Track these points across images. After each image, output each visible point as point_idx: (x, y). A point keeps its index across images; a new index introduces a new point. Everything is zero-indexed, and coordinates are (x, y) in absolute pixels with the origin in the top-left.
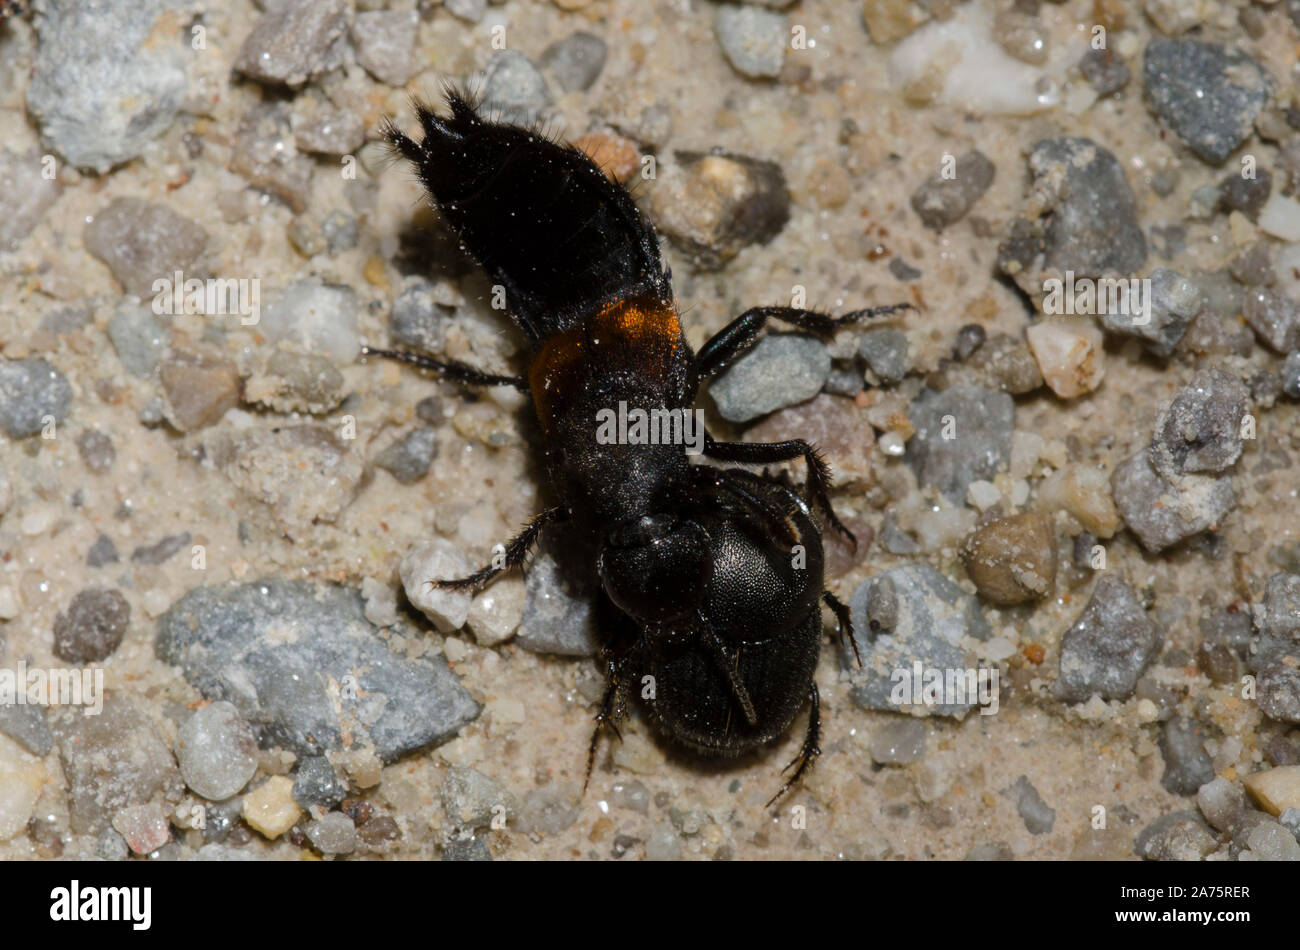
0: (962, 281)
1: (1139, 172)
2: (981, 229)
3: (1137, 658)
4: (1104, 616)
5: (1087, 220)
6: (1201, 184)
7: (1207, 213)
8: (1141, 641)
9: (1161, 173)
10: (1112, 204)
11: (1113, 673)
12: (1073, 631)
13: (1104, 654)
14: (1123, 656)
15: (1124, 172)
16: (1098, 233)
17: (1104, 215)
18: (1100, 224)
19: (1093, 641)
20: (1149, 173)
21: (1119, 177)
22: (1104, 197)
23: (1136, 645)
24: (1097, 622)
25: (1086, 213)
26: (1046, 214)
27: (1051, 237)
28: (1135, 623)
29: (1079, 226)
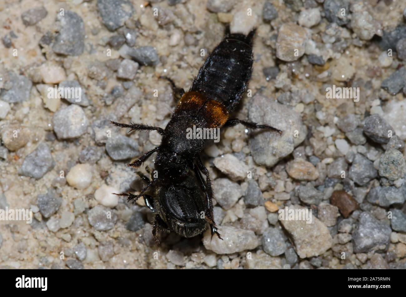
0: (29, 43)
1: (89, 26)
2: (38, 29)
3: (45, 169)
4: (39, 154)
5: (68, 37)
6: (106, 35)
7: (104, 44)
8: (47, 164)
9: (95, 28)
10: (77, 34)
11: (37, 171)
12: (29, 156)
13: (36, 165)
14: (41, 167)
15: (84, 26)
16: (71, 42)
17: (74, 37)
18: (71, 40)
19: (34, 160)
20: (91, 27)
21: (82, 27)
22: (75, 32)
23: (45, 165)
24: (36, 155)
25: (68, 35)
26: (57, 32)
27: (56, 39)
28: (47, 159)
29: (65, 39)
